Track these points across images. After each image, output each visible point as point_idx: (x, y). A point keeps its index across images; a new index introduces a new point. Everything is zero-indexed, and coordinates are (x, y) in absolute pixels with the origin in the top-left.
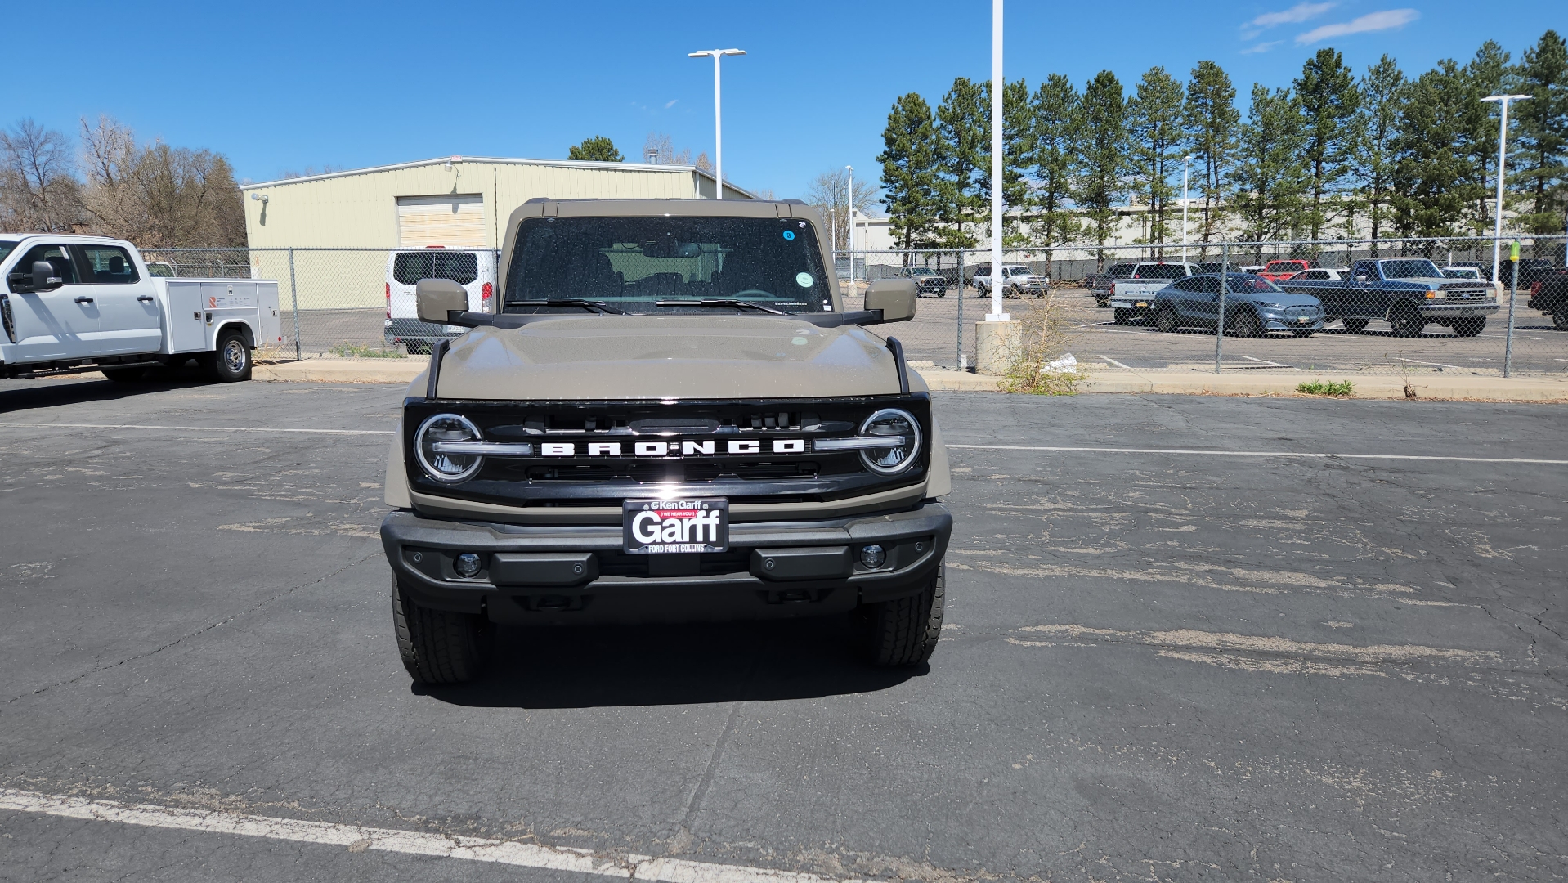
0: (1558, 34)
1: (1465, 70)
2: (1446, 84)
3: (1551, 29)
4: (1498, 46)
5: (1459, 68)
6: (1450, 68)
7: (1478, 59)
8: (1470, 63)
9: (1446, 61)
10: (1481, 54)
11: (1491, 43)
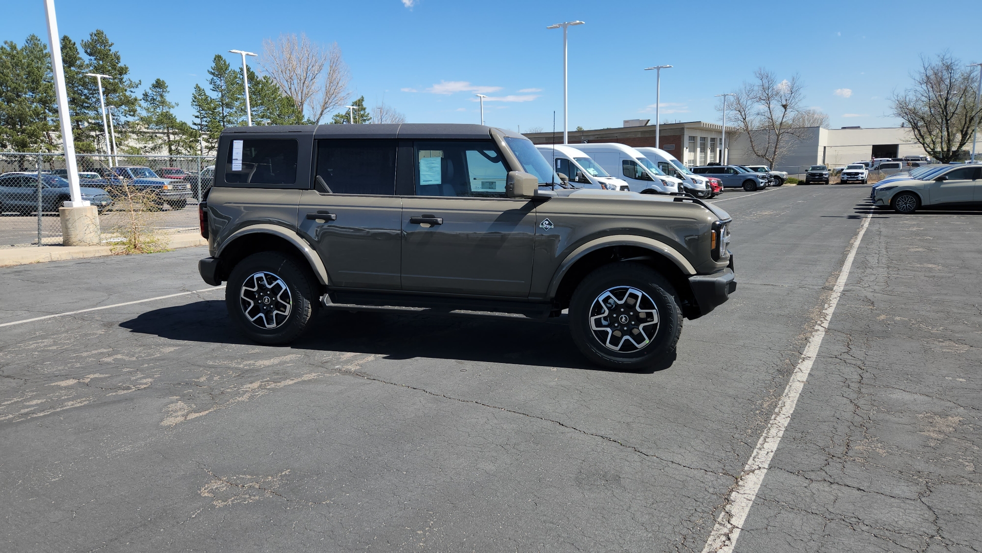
0: (70, 38)
1: (22, 50)
2: (13, 57)
3: (66, 35)
4: (38, 38)
5: (19, 48)
6: (13, 47)
7: (27, 45)
8: (24, 46)
9: (8, 41)
10: (28, 42)
11: (34, 36)
